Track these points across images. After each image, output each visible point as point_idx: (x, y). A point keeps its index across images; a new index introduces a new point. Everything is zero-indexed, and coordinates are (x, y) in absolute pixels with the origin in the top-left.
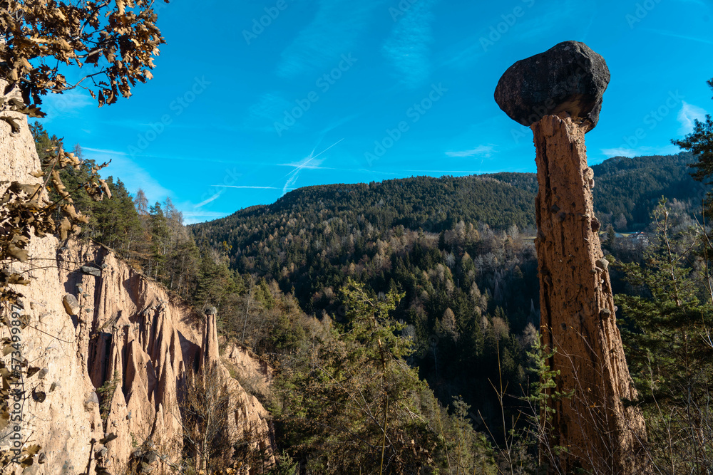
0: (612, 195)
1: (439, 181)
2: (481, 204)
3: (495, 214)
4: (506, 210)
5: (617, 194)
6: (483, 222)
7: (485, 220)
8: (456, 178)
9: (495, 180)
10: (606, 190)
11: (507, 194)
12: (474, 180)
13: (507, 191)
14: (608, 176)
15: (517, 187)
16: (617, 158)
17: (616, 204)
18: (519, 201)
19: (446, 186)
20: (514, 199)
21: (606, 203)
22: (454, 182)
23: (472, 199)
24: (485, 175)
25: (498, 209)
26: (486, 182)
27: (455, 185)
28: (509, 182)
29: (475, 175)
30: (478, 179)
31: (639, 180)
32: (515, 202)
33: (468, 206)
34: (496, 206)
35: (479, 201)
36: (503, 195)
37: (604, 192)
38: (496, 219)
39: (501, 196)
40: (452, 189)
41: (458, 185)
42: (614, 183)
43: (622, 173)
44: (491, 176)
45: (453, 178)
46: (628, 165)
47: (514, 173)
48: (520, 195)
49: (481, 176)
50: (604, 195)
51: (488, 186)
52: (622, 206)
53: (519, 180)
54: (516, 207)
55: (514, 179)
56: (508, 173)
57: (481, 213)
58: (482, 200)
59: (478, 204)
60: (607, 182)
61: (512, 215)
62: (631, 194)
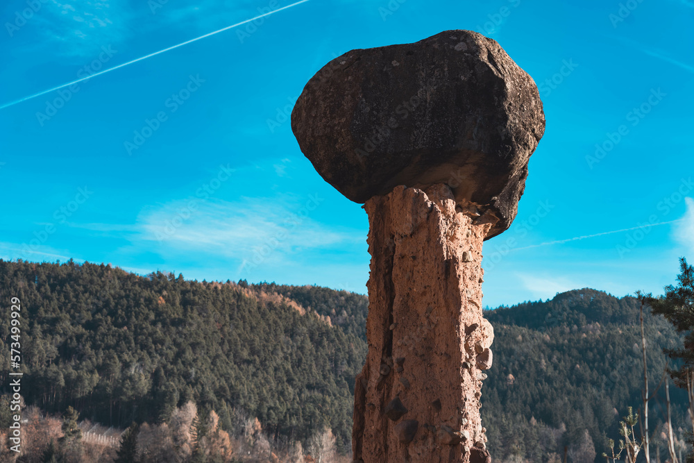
0: (568, 384)
1: (144, 283)
2: (248, 362)
3: (282, 393)
4: (310, 387)
5: (579, 381)
6: (248, 413)
7: (253, 406)
8: (193, 283)
9: (293, 304)
10: (556, 367)
11: (318, 344)
12: (239, 296)
13: (319, 336)
14: (562, 333)
15: (345, 331)
16: (584, 291)
17: (577, 406)
18: (345, 368)
19: (161, 301)
20: (335, 361)
21: (553, 400)
22: (184, 293)
23: (226, 347)
24: (270, 288)
25: (290, 381)
26: (270, 305)
27: (185, 303)
28: (329, 314)
29: (243, 284)
30: (248, 294)
31: (630, 353)
32: (335, 370)
33: (214, 363)
34: (287, 372)
35: (245, 354)
36: (309, 345)
37: (550, 371)
38: (283, 409)
39: (301, 348)
40: (177, 313)
41: (193, 303)
42: (575, 352)
43: (595, 330)
44: (283, 290)
45: (183, 283)
46: (610, 313)
47: (342, 293)
48: (350, 353)
49: (257, 288)
50: (549, 380)
51: (272, 316)
52: (589, 412)
53: (354, 312)
54: (338, 383)
55: (340, 308)
56: (326, 290)
57: (245, 387)
58: (253, 352)
59: (240, 362)
60: (558, 348)
61: (324, 401)
62: (611, 385)
